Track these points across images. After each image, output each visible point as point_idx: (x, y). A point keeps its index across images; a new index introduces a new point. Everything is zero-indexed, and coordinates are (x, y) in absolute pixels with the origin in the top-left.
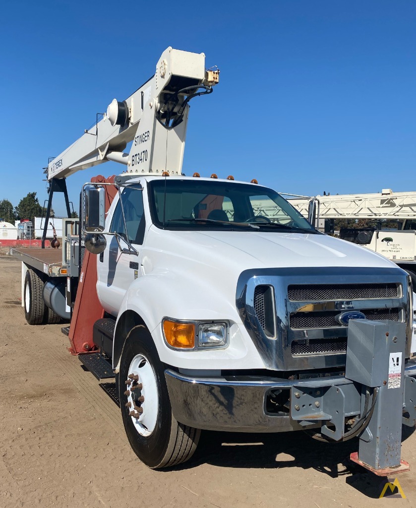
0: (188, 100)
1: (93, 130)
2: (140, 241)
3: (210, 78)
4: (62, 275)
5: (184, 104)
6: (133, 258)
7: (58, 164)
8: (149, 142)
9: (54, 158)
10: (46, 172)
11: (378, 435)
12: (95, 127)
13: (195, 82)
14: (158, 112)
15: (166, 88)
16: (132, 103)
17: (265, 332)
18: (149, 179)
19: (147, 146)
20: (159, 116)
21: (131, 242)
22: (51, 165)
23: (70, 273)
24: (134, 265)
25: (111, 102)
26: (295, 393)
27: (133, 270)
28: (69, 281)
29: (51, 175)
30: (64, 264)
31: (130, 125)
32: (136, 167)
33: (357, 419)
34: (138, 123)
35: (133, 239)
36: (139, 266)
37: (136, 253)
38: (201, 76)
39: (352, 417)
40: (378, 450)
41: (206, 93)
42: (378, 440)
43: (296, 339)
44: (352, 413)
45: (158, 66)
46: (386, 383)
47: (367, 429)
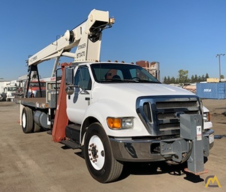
0: (102, 30)
1: (55, 43)
2: (90, 89)
3: (111, 21)
4: (46, 107)
5: (100, 32)
6: (87, 96)
7: (35, 58)
8: (86, 48)
9: (32, 56)
10: (27, 62)
11: (195, 159)
12: (56, 42)
13: (105, 23)
14: (89, 36)
15: (93, 26)
16: (76, 31)
17: (148, 120)
18: (91, 63)
19: (84, 50)
20: (89, 37)
21: (86, 89)
22: (30, 59)
23: (50, 106)
24: (87, 99)
25: (66, 31)
26: (162, 144)
27: (87, 101)
28: (50, 110)
29: (30, 64)
30: (47, 102)
31: (75, 41)
32: (79, 59)
33: (186, 154)
34: (79, 40)
35: (87, 88)
36: (91, 99)
37: (88, 93)
38: (107, 20)
39: (184, 153)
40: (195, 165)
41: (110, 27)
42: (195, 161)
43: (161, 123)
44: (184, 152)
45: (89, 16)
46: (196, 138)
47: (190, 157)
